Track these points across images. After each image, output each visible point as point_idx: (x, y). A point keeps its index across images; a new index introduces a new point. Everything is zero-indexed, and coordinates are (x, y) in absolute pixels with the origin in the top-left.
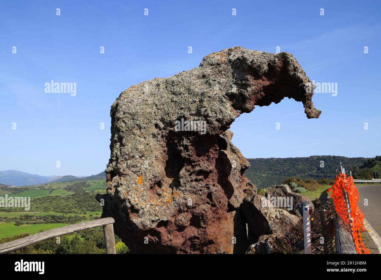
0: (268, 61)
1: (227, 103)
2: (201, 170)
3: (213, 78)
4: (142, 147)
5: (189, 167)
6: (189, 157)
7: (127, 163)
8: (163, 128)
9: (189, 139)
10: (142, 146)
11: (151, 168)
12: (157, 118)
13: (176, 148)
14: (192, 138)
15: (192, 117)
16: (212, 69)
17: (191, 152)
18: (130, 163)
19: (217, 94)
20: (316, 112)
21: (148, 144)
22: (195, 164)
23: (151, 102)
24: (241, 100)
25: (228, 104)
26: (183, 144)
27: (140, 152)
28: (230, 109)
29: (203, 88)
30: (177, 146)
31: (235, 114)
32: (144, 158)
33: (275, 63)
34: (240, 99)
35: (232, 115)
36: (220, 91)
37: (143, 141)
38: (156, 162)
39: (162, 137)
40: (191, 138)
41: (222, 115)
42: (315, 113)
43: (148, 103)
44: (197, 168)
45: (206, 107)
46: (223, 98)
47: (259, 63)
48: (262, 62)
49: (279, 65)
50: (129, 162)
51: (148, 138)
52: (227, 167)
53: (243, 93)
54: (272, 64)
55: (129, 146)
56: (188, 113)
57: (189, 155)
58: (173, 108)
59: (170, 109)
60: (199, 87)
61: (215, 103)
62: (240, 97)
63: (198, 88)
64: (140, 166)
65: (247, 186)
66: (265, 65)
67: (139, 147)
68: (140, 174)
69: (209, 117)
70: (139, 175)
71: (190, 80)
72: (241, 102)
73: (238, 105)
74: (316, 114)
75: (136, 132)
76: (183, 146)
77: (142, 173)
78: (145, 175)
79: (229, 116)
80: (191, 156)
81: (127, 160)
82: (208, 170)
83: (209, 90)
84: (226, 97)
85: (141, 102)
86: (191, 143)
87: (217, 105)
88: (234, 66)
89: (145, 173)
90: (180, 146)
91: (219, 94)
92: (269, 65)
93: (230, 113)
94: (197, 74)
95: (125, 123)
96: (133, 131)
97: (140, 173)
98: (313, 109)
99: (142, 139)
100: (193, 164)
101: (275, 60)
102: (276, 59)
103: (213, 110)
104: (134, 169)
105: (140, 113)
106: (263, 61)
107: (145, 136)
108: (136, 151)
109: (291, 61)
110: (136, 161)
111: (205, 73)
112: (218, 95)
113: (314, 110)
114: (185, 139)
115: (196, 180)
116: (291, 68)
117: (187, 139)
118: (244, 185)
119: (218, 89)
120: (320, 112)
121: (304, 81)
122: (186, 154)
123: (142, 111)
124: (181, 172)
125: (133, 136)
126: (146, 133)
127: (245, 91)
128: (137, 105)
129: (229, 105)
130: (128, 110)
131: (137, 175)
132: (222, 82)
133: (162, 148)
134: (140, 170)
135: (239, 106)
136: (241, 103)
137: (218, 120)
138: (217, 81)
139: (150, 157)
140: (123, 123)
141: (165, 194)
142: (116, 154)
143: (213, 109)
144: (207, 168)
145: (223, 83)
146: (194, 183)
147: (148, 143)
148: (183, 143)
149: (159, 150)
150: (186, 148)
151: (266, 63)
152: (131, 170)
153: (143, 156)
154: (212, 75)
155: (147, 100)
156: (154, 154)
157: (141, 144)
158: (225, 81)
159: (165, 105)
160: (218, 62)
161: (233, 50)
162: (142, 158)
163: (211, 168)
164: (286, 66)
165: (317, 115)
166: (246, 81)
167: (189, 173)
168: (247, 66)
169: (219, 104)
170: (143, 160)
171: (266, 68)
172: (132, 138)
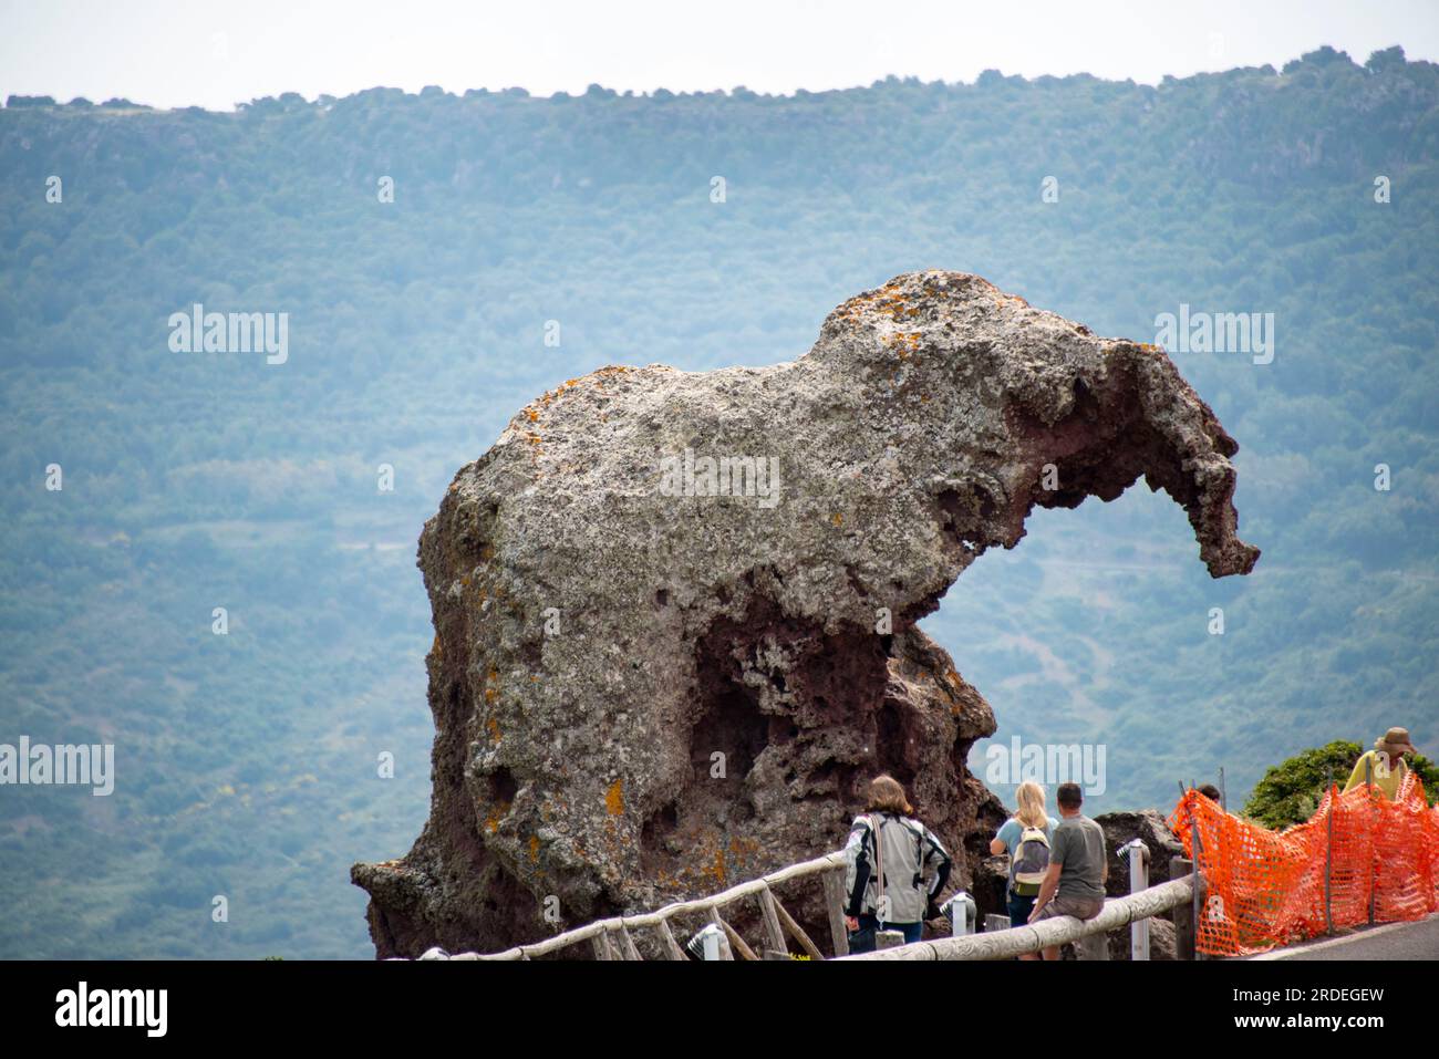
0: (1073, 374)
1: (930, 523)
2: (832, 759)
3: (873, 417)
4: (618, 678)
5: (788, 748)
6: (787, 712)
7: (566, 737)
8: (691, 606)
9: (786, 647)
10: (617, 675)
11: (649, 754)
12: (668, 568)
13: (735, 679)
14: (799, 644)
15: (800, 568)
16: (870, 377)
17: (797, 696)
18: (577, 737)
19: (893, 487)
20: (1243, 555)
21: (635, 666)
22: (809, 736)
23: (639, 505)
24: (977, 508)
25: (934, 525)
26: (766, 667)
27: (608, 698)
28: (940, 542)
29: (839, 460)
30: (741, 672)
31: (958, 560)
32: (623, 717)
33: (1100, 382)
34: (974, 505)
35: (947, 564)
36: (901, 473)
37: (619, 655)
38: (667, 733)
39: (685, 637)
40: (794, 643)
41: (912, 566)
42: (1239, 558)
43: (631, 511)
44: (817, 754)
45: (853, 535)
46: (916, 502)
47: (1043, 385)
48: (1054, 378)
49: (1115, 389)
50: (572, 733)
51: (633, 644)
52: (912, 741)
53: (987, 486)
54: (1088, 385)
55: (569, 677)
56: (790, 556)
57: (786, 705)
58: (728, 531)
59: (718, 538)
60: (821, 454)
61: (886, 519)
62: (976, 500)
63: (818, 458)
64: (613, 746)
65: (979, 816)
66: (1065, 389)
67: (608, 678)
68: (612, 778)
69: (865, 571)
70: (608, 780)
71: (788, 423)
72: (979, 516)
73: (965, 526)
74: (1241, 560)
75: (592, 623)
76: (765, 671)
77: (619, 775)
78: (632, 782)
79: (936, 570)
80: (796, 707)
81: (563, 727)
82: (854, 760)
83: (863, 471)
84: (925, 498)
85: (600, 507)
86: (798, 660)
87: (892, 527)
88: (951, 374)
89: (631, 775)
90: (755, 669)
91: (900, 486)
92: (1077, 387)
93: (938, 557)
94: (812, 397)
95: (545, 585)
96: (582, 618)
97: (613, 772)
98: (1229, 546)
99: (616, 649)
100: (800, 737)
101: (1098, 373)
102: (1104, 369)
103: (879, 547)
104: (591, 762)
105: (605, 551)
106: (1058, 375)
107: (626, 637)
108: (600, 692)
109: (1156, 377)
110: (596, 730)
111: (843, 400)
112: (895, 490)
113: (1233, 549)
114: (773, 647)
115: (811, 796)
116: (1156, 396)
117: (780, 648)
118: (967, 814)
119: (894, 464)
120: (1256, 554)
121: (1197, 450)
122: (779, 703)
123: (612, 544)
124: (758, 768)
125: (582, 637)
126: (628, 624)
127: (994, 481)
128: (586, 519)
129: (937, 529)
130: (553, 539)
131: (603, 780)
132: (906, 436)
133: (685, 678)
134: (613, 765)
135: (971, 531)
136: (979, 520)
137: (898, 584)
138: (888, 435)
139: (644, 715)
140: (538, 588)
141: (697, 850)
142: (518, 704)
143: (880, 541)
144: (853, 753)
145: (911, 441)
146: (805, 807)
147: (638, 663)
148: (767, 663)
149: (676, 687)
150: (777, 679)
151: (1067, 381)
152: (579, 766)
153: (620, 711)
154: (868, 408)
155: (624, 498)
156: (660, 703)
157: (611, 668)
158: (919, 431)
159: (697, 519)
160: (891, 352)
161: (943, 289)
162: (615, 719)
163: (866, 750)
164: (1137, 391)
165: (1246, 564)
166: (997, 440)
167: (786, 770)
168: (1000, 389)
169: (899, 522)
170: (622, 725)
171: (1066, 398)
172: (578, 646)
